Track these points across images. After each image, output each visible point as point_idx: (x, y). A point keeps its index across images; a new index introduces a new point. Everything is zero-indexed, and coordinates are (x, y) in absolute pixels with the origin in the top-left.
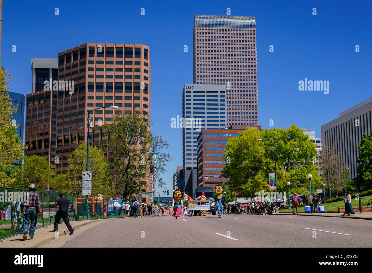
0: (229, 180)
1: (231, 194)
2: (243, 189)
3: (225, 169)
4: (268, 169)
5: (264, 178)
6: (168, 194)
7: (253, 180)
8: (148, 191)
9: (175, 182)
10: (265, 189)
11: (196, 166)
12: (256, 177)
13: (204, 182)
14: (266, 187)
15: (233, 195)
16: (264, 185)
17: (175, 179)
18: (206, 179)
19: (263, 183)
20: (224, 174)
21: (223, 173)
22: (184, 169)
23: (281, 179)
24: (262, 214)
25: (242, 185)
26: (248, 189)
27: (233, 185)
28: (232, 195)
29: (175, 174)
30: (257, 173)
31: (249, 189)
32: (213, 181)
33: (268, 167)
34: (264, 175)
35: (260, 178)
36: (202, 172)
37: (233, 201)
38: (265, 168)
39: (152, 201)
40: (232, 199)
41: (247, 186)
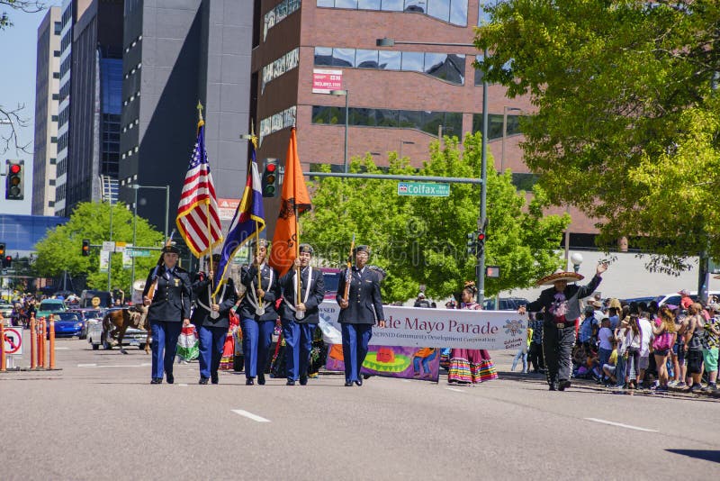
0: (537, 110)
1: (535, 223)
9: (55, 86)
13: (308, 111)
15: (548, 232)
17: (55, 64)
18: (324, 85)
20: (498, 61)
25: (635, 162)
26: (683, 193)
27: (562, 153)
28: (540, 231)
29: (56, 17)
32: (382, 106)
40: (536, 263)
41: (680, 172)
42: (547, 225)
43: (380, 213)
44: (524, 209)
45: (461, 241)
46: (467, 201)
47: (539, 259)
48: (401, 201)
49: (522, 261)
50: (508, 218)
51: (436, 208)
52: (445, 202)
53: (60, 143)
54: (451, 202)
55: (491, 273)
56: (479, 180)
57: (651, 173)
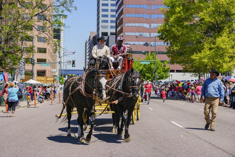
2: (194, 60)
6: (74, 65)
7: (213, 46)
8: (50, 60)
11: (114, 30)
12: (219, 40)
17: (87, 48)
21: (160, 34)
22: (98, 34)
26: (203, 61)
29: (87, 41)
30: (221, 34)
37: (166, 77)
39: (57, 74)
40: (165, 75)
41: (202, 56)
42: (167, 68)
43: (137, 67)
44: (163, 66)
45: (152, 71)
46: (152, 65)
47: (165, 74)
48: (141, 65)
49: (162, 75)
50: (160, 67)
51: (147, 66)
52: (149, 65)
53: (88, 59)
54: (150, 65)
55: (157, 77)
56: (155, 61)
57: (196, 56)
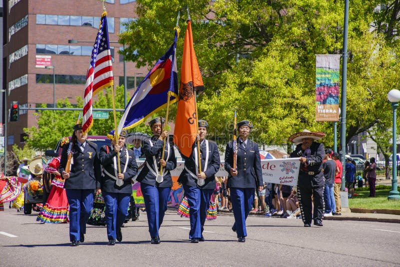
3: (133, 28)
4: (312, 31)
5: (291, 72)
7: (246, 79)
10: (295, 114)
12: (261, 66)
13: (34, 77)
14: (297, 106)
16: (290, 100)
18: (42, 63)
19: (286, 91)
20: (130, 50)
23: (363, 74)
24: (285, 216)
26: (224, 114)
30: (265, 51)
31: (227, 113)
32: (72, 74)
33: (311, 28)
34: (293, 57)
35: (276, 69)
36: (25, 30)
38: (297, 31)
41: (222, 104)
51: (102, 124)
52: (106, 121)
54: (109, 121)
57: (208, 104)
